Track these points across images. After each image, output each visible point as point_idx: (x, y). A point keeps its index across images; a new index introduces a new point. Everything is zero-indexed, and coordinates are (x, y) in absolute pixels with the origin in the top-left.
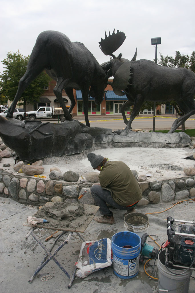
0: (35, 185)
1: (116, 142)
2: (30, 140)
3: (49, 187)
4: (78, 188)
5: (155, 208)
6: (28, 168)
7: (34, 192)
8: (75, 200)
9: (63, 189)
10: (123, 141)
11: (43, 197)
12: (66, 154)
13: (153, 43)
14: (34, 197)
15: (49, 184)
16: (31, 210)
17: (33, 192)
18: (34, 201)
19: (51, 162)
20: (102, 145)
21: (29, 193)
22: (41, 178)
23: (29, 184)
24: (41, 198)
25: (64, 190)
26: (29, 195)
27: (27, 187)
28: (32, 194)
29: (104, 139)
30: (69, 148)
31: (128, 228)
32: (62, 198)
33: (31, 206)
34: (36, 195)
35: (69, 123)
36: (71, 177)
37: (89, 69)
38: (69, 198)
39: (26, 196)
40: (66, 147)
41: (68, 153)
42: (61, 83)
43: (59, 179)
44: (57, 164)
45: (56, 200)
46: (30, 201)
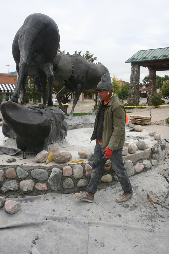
0: (83, 170)
10: (72, 124)
12: (60, 139)
23: (76, 170)
26: (77, 182)
28: (81, 179)
32: (111, 175)
34: (86, 179)
39: (73, 184)
40: (61, 131)
41: (62, 137)
45: (108, 178)
46: (80, 188)
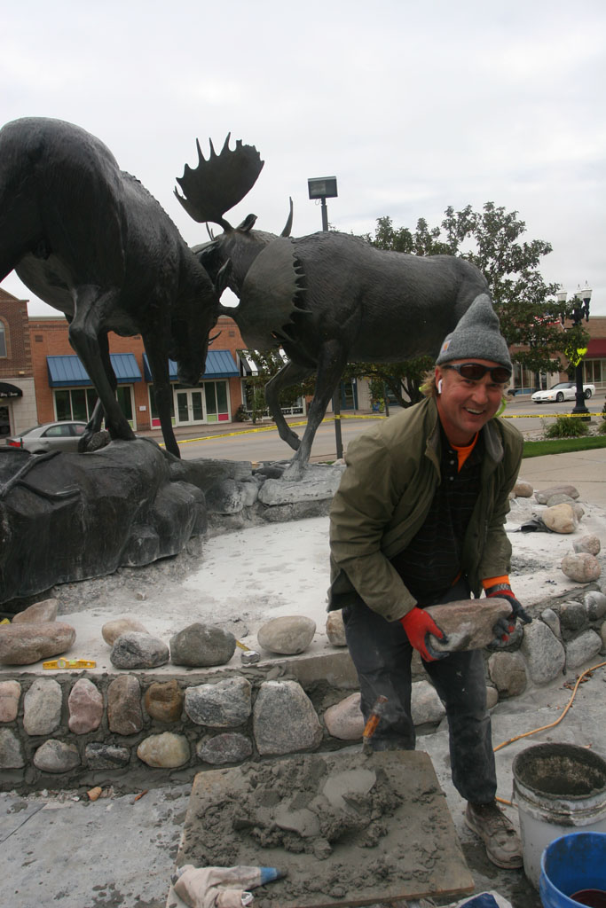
0: (61, 704)
1: (273, 502)
2: (5, 522)
3: (122, 701)
4: (246, 685)
5: (523, 710)
6: (13, 637)
7: (56, 734)
8: (239, 735)
9: (187, 702)
10: (295, 500)
11: (99, 748)
12: (132, 564)
13: (314, 192)
14: (60, 754)
15: (122, 690)
16: (54, 811)
17: (50, 736)
18: (59, 773)
19: (81, 602)
20: (228, 518)
21: (33, 742)
22: (79, 671)
23: (31, 701)
24: (90, 752)
25: (194, 704)
26: (35, 749)
27: (20, 716)
28: (49, 741)
29: (235, 497)
30: (140, 541)
31: (545, 814)
32: (183, 739)
33: (49, 795)
34: (69, 742)
35: (128, 447)
36: (205, 647)
37: (168, 259)
38: (215, 732)
39: (20, 757)
40: (128, 536)
41: (138, 557)
42: (93, 304)
43: (155, 662)
44: (104, 605)
45: (161, 751)
46: (44, 775)
